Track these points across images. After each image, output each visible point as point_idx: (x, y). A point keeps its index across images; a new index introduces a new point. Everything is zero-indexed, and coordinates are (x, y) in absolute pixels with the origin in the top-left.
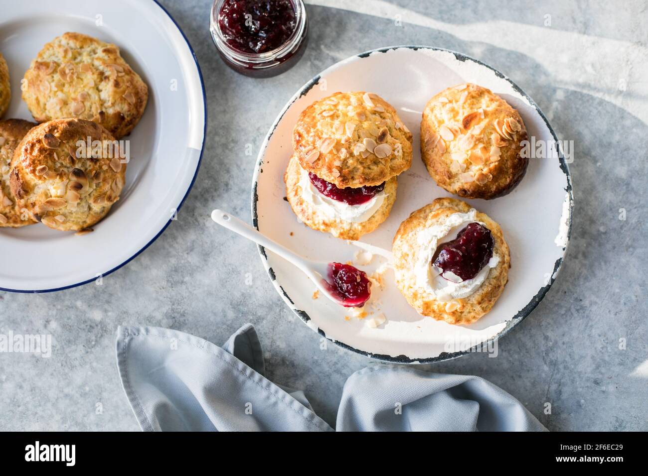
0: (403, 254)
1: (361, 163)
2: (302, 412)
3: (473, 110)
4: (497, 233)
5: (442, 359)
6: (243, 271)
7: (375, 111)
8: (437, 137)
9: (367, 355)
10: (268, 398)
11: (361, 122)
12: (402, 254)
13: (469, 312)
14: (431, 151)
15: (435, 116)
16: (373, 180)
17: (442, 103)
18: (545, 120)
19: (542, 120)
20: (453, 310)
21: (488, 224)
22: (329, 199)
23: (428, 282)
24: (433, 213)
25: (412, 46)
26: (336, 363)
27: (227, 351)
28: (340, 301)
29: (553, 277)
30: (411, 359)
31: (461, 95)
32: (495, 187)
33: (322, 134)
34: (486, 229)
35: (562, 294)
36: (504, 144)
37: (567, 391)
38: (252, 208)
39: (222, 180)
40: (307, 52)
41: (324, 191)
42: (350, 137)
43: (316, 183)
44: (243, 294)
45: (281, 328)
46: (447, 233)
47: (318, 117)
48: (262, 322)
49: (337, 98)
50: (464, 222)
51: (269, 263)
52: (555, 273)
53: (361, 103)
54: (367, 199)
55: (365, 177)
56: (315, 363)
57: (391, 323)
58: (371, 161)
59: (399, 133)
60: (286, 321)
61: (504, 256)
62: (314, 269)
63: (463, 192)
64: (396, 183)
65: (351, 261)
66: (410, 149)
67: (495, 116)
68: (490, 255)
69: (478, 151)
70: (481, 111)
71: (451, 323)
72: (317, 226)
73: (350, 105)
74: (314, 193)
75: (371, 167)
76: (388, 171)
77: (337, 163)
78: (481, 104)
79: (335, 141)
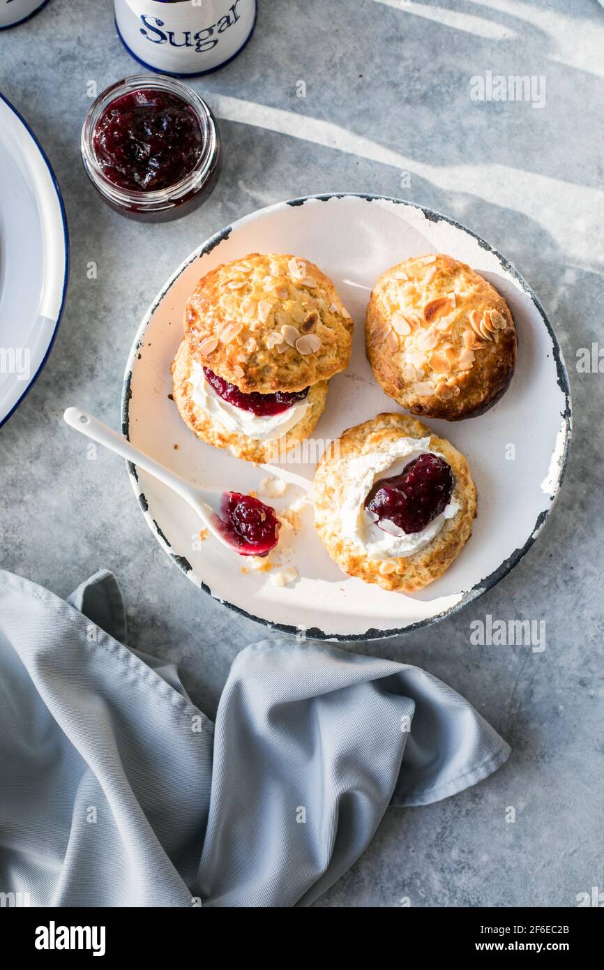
0: (327, 488)
1: (276, 360)
2: (170, 697)
3: (442, 293)
4: (461, 469)
5: (370, 637)
6: (106, 492)
7: (303, 286)
8: (387, 329)
9: (266, 625)
10: (125, 674)
11: (281, 301)
12: (325, 488)
13: (413, 576)
14: (377, 347)
15: (388, 298)
16: (291, 384)
17: (400, 280)
18: (543, 315)
19: (538, 314)
20: (391, 571)
21: (448, 456)
22: (228, 404)
23: (357, 532)
24: (373, 434)
25: (365, 194)
26: (225, 630)
27: (73, 605)
28: (235, 546)
29: (534, 537)
30: (326, 634)
31: (426, 271)
32: (462, 405)
33: (224, 314)
34: (444, 463)
35: (547, 557)
36: (480, 346)
37: (540, 692)
38: (122, 408)
39: (86, 363)
40: (218, 189)
41: (223, 393)
42: (263, 322)
43: (213, 381)
44: (103, 525)
45: (154, 576)
46: (389, 465)
47: (222, 289)
48: (127, 565)
49: (251, 263)
50: (414, 452)
51: (140, 488)
52: (537, 531)
53: (284, 272)
54: (281, 408)
55: (279, 381)
56: (197, 626)
57: (305, 581)
58: (290, 358)
59: (335, 319)
60: (160, 565)
61: (467, 503)
62: (202, 499)
63: (418, 409)
64: (326, 388)
65: (255, 491)
66: (348, 342)
67: (471, 305)
68: (447, 501)
69: (443, 354)
70: (451, 296)
71: (386, 589)
72: (211, 439)
73: (268, 275)
74: (209, 394)
75: (290, 366)
76: (313, 372)
77: (241, 358)
78: (454, 287)
79: (242, 326)
